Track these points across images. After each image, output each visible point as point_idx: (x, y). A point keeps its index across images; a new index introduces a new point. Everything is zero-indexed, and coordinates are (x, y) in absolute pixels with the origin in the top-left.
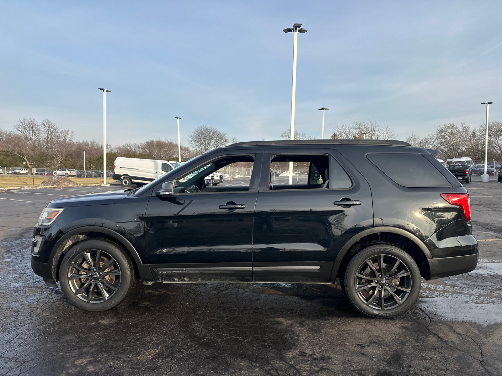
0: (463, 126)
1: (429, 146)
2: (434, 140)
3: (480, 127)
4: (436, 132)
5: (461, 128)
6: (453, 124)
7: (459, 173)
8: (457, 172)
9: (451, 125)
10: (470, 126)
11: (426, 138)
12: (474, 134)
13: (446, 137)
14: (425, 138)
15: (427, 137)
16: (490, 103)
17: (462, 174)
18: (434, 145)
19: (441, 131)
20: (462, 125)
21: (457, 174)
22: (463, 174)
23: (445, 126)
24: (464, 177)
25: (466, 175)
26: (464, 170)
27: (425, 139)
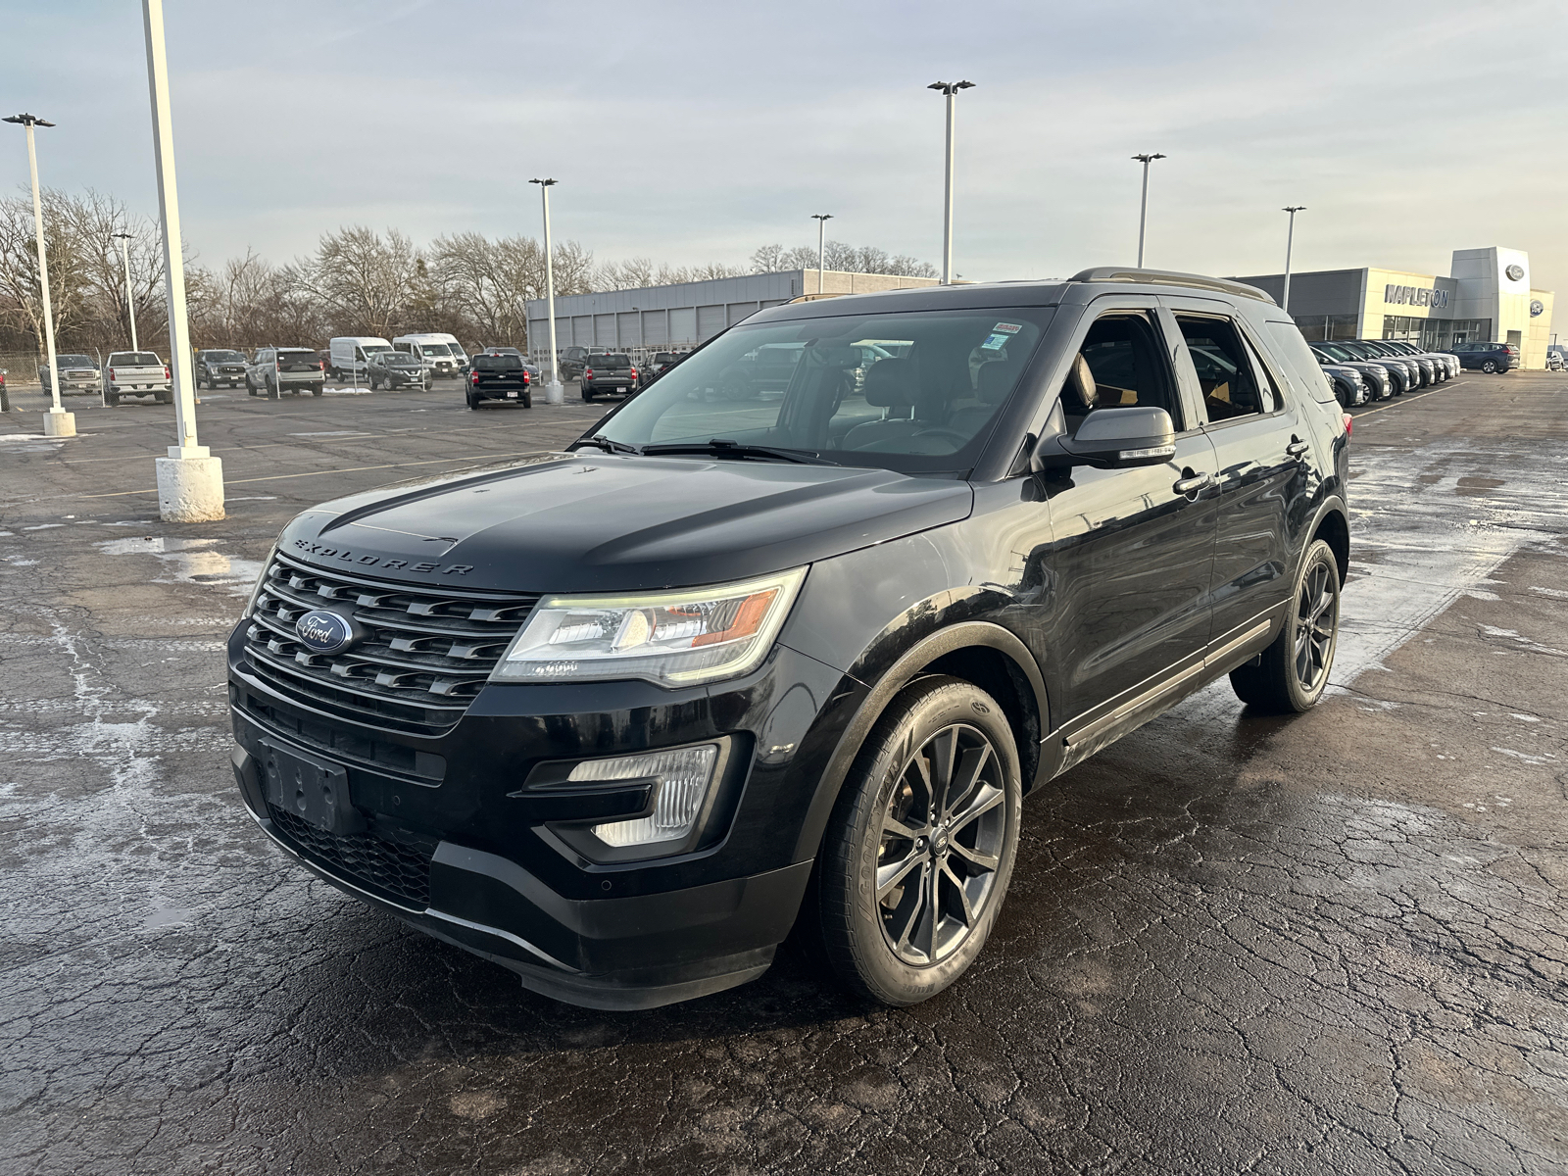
0: (394, 236)
1: (300, 293)
2: (316, 275)
3: (434, 246)
4: (319, 251)
5: (388, 243)
6: (366, 228)
7: (508, 378)
8: (501, 377)
9: (359, 230)
10: (411, 240)
11: (290, 266)
12: (421, 264)
13: (349, 267)
14: (287, 268)
15: (292, 264)
16: (549, 182)
17: (514, 382)
18: (317, 292)
19: (334, 250)
20: (390, 234)
21: (503, 382)
22: (518, 382)
23: (343, 232)
24: (521, 390)
25: (524, 384)
26: (520, 371)
27: (286, 270)
